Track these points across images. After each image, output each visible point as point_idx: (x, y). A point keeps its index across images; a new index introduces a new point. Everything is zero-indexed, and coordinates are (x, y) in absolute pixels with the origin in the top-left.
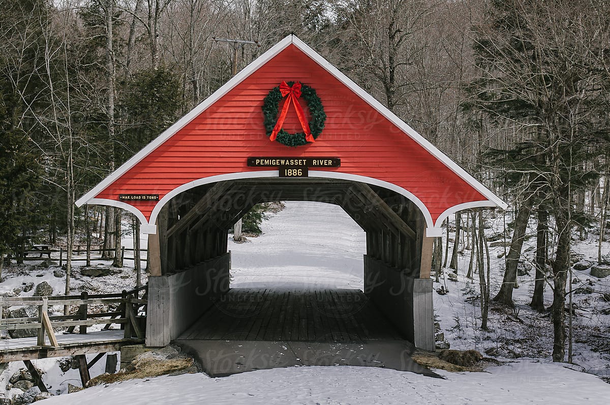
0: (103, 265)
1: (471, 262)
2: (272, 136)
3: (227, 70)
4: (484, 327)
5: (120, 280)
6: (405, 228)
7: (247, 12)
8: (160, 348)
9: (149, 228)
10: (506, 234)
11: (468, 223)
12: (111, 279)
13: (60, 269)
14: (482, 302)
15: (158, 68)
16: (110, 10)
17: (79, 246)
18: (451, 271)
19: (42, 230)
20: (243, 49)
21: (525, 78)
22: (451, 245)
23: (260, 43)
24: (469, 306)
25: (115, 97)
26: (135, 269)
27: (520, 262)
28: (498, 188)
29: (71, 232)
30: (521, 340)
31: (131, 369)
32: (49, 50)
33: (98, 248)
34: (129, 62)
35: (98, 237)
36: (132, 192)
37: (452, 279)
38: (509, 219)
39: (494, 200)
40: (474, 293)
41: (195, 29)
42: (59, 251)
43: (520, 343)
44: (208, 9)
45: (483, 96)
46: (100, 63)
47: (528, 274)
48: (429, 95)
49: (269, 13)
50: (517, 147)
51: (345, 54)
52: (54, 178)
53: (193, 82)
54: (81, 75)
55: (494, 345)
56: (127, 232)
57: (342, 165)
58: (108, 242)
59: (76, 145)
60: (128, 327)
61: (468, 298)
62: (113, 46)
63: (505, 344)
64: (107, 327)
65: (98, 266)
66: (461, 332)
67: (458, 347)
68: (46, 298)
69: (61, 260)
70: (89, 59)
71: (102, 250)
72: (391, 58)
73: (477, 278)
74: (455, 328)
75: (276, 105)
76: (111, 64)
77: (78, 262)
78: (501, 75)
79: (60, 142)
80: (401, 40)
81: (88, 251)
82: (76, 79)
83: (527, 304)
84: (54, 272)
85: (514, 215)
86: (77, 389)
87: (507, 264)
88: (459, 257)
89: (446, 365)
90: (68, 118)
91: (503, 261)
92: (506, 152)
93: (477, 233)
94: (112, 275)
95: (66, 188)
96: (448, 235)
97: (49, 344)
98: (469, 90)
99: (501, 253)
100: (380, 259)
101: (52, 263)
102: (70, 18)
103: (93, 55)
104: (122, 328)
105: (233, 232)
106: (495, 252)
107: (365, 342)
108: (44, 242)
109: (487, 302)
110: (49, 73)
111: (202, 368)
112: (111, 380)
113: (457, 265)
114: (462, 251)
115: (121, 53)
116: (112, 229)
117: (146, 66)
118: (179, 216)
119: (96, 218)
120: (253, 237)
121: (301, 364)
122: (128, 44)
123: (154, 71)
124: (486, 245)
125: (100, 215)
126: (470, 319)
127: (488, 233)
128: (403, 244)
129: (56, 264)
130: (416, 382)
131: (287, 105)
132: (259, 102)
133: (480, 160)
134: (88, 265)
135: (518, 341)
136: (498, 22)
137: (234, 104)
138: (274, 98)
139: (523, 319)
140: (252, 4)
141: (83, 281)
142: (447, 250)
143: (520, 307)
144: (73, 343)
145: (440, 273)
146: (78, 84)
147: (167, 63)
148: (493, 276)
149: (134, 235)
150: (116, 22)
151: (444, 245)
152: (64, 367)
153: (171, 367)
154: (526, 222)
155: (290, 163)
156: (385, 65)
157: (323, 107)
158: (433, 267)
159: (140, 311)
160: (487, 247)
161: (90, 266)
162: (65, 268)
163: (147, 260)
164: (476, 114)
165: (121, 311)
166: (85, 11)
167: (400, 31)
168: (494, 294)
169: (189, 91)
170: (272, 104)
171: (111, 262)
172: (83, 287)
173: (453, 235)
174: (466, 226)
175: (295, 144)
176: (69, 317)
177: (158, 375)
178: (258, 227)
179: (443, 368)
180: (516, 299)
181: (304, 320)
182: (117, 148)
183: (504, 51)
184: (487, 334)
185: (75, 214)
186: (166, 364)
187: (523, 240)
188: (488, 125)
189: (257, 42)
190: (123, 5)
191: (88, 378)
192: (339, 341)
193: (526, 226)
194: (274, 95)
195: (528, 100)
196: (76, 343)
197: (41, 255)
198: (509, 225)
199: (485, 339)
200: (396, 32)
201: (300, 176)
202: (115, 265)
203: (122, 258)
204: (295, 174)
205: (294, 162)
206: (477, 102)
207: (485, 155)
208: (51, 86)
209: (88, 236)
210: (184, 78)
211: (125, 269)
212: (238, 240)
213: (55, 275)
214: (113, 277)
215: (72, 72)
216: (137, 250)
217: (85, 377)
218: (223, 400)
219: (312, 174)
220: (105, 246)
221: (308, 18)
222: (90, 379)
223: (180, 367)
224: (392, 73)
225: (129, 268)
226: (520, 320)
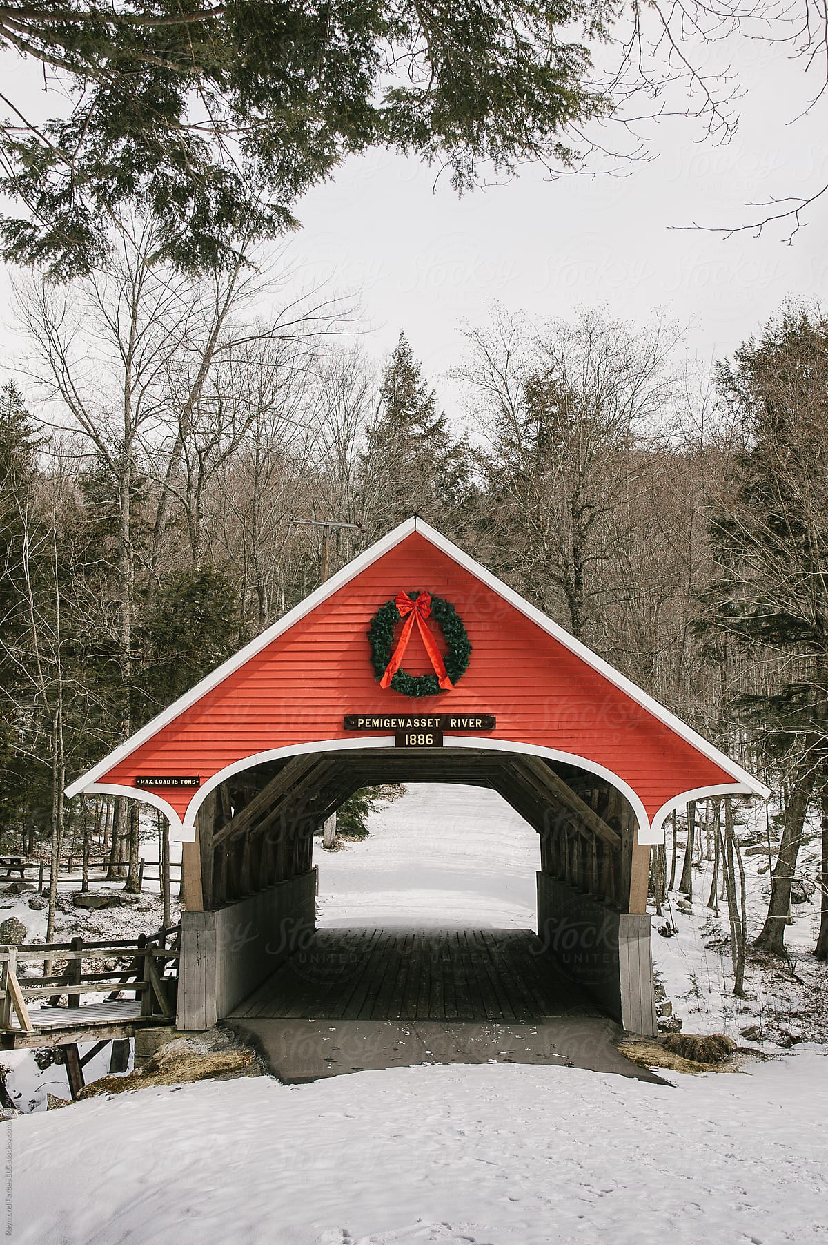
0: (109, 888)
1: (714, 881)
2: (384, 680)
3: (312, 569)
4: (739, 992)
5: (137, 914)
6: (602, 827)
7: (345, 475)
8: (200, 1032)
9: (184, 832)
10: (770, 833)
11: (707, 816)
12: (123, 913)
13: (38, 896)
14: (733, 948)
15: (201, 567)
16: (127, 477)
17: (70, 858)
18: (681, 897)
19: (12, 831)
20: (338, 535)
21: (793, 581)
22: (681, 853)
23: (364, 527)
24: (712, 956)
25: (132, 616)
26: (161, 897)
27: (796, 881)
28: (755, 758)
29: (59, 834)
30: (802, 1013)
31: (152, 1069)
32: (29, 540)
33: (101, 861)
34: (155, 559)
35: (102, 842)
36: (157, 774)
37: (684, 910)
38: (774, 810)
39: (748, 782)
40: (720, 933)
41: (262, 505)
42: (38, 866)
43: (800, 1018)
44: (283, 472)
45: (725, 609)
46: (110, 560)
47: (809, 901)
48: (639, 607)
49: (379, 478)
50: (784, 692)
51: (502, 543)
52: (33, 747)
53: (258, 589)
54: (79, 582)
55: (756, 1022)
56: (148, 834)
57: (498, 726)
58: (118, 850)
59: (68, 693)
60: (147, 997)
61: (710, 943)
62: (130, 533)
63: (775, 1019)
64: (113, 997)
65: (102, 891)
66: (701, 1000)
67: (696, 1025)
68: (14, 949)
69: (41, 881)
70: (92, 554)
71: (107, 864)
72: (576, 550)
73: (724, 907)
74: (690, 993)
75: (390, 630)
76: (126, 562)
77: (68, 885)
78: (754, 574)
79: (42, 687)
80: (591, 520)
81: (85, 866)
82: (71, 587)
83: (809, 952)
84: (30, 901)
85: (783, 802)
86: (62, 1103)
87: (774, 885)
88: (694, 873)
89: (677, 1060)
90: (56, 650)
91: (767, 879)
92: (766, 699)
93: (723, 833)
94: (123, 906)
95: (51, 763)
96: (675, 836)
97: (18, 1026)
98: (703, 600)
99: (763, 866)
100: (563, 879)
101: (26, 887)
102: (64, 490)
103: (98, 549)
104: (138, 998)
105: (322, 833)
106: (752, 865)
107: (538, 1022)
108: (15, 851)
109: (741, 949)
110: (27, 577)
111: (269, 1069)
112: (119, 1087)
113: (691, 887)
114: (699, 862)
115: (143, 544)
116: (124, 830)
117: (183, 566)
118: (233, 810)
119: (99, 810)
120: (354, 841)
121: (433, 1060)
122: (156, 531)
123: (195, 573)
124: (738, 853)
125: (105, 806)
126: (714, 977)
127: (740, 832)
128: (600, 855)
129: (32, 887)
130: (624, 1093)
131: (407, 631)
132: (363, 626)
133: (723, 713)
134: (85, 890)
135: (795, 1015)
136: (747, 490)
137: (323, 629)
138: (387, 619)
139: (802, 978)
140: (353, 465)
141: (75, 916)
142: (674, 862)
143: (798, 958)
144: (57, 1025)
145: (663, 900)
146: (74, 595)
147: (216, 559)
148: (752, 905)
149: (160, 839)
150: (135, 496)
151: (669, 853)
152: (43, 1063)
153: (218, 1065)
154: (803, 815)
155: (413, 723)
156: (566, 561)
157: (466, 632)
158: (652, 889)
159: (168, 968)
160: (739, 857)
161: (87, 891)
162: (47, 894)
163: (182, 881)
164: (717, 639)
165: (137, 969)
166: (88, 479)
167: (590, 506)
168: (753, 934)
169: (252, 602)
170: (383, 629)
171: (122, 885)
172: (74, 927)
173: (683, 837)
174: (704, 820)
175: (421, 695)
176: (50, 980)
177: (196, 1079)
178: (363, 826)
179: (669, 1066)
180: (790, 944)
181: (438, 984)
182: (135, 699)
183: (758, 537)
184: (744, 1004)
185: (65, 805)
186: (209, 1060)
187: (799, 844)
188: (735, 654)
189: (360, 526)
190: (147, 468)
191: (80, 1083)
192: (496, 1020)
193: (803, 821)
194: (388, 613)
195: (799, 615)
196: (61, 1025)
197: (9, 873)
198: (774, 818)
199: (741, 1012)
200: (584, 507)
201: (430, 746)
202: (128, 890)
203: (141, 878)
204: (421, 742)
205: (420, 723)
206: (716, 619)
207: (733, 704)
208: (31, 598)
209: (86, 842)
210: (244, 583)
211: (145, 897)
212: (330, 846)
213: (31, 907)
214: (124, 910)
215: (64, 576)
216: (165, 864)
217: (76, 1081)
218: (303, 1127)
219: (450, 742)
220: (112, 857)
221: (442, 485)
222: (84, 1085)
223: (232, 1066)
224: (578, 572)
225: (152, 893)
226: (798, 978)
